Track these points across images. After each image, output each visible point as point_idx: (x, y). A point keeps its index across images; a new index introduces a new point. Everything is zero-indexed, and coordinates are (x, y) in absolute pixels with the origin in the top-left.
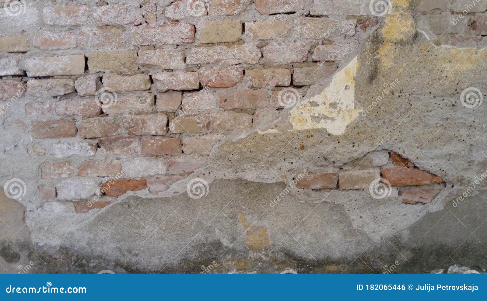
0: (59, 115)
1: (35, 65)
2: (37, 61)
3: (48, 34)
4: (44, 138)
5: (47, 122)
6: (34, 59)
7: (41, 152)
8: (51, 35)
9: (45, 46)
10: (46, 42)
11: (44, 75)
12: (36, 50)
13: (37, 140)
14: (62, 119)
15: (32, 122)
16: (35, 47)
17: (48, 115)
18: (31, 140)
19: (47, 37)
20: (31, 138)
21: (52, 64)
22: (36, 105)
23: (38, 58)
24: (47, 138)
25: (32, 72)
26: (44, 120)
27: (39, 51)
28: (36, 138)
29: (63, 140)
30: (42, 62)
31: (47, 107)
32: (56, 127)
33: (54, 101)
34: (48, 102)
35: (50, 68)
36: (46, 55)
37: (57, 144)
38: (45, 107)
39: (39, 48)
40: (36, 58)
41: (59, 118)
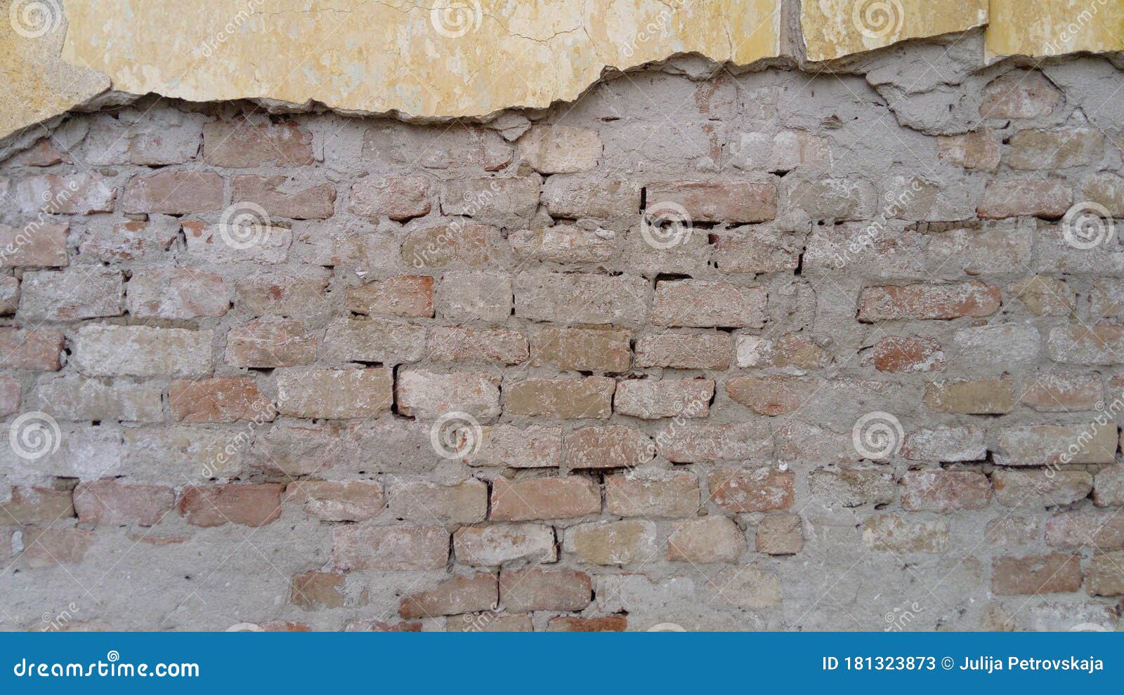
0: (1050, 545)
1: (1020, 442)
2: (1026, 434)
3: (1050, 380)
4: (1015, 594)
5: (1024, 559)
6: (1021, 430)
7: (1007, 625)
8: (1057, 382)
9: (1045, 404)
10: (1045, 396)
11: (1035, 463)
12: (1026, 411)
13: (1001, 599)
14: (1054, 554)
15: (994, 559)
16: (1025, 405)
17: (1030, 544)
18: (989, 597)
19: (1050, 386)
20: (989, 595)
21: (1056, 441)
22: (1010, 524)
23: (1030, 428)
24: (1022, 593)
25: (1013, 456)
26: (1019, 555)
27: (1032, 413)
28: (997, 594)
29: (1051, 598)
30: (1036, 437)
31: (1032, 529)
32: (1041, 571)
33: (1046, 517)
34: (1035, 519)
35: (1051, 449)
36: (1044, 421)
37: (1040, 606)
38: (1028, 529)
39: (1032, 407)
40: (1024, 428)
41: (1049, 551)
